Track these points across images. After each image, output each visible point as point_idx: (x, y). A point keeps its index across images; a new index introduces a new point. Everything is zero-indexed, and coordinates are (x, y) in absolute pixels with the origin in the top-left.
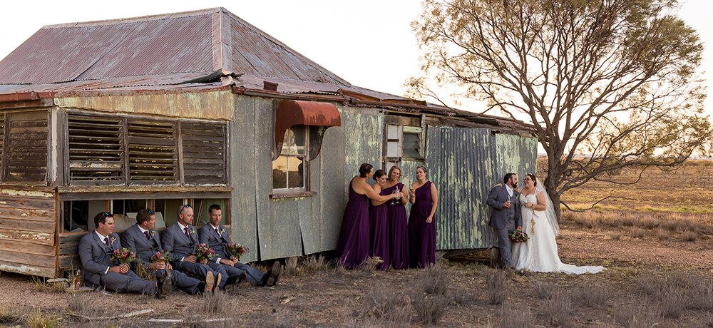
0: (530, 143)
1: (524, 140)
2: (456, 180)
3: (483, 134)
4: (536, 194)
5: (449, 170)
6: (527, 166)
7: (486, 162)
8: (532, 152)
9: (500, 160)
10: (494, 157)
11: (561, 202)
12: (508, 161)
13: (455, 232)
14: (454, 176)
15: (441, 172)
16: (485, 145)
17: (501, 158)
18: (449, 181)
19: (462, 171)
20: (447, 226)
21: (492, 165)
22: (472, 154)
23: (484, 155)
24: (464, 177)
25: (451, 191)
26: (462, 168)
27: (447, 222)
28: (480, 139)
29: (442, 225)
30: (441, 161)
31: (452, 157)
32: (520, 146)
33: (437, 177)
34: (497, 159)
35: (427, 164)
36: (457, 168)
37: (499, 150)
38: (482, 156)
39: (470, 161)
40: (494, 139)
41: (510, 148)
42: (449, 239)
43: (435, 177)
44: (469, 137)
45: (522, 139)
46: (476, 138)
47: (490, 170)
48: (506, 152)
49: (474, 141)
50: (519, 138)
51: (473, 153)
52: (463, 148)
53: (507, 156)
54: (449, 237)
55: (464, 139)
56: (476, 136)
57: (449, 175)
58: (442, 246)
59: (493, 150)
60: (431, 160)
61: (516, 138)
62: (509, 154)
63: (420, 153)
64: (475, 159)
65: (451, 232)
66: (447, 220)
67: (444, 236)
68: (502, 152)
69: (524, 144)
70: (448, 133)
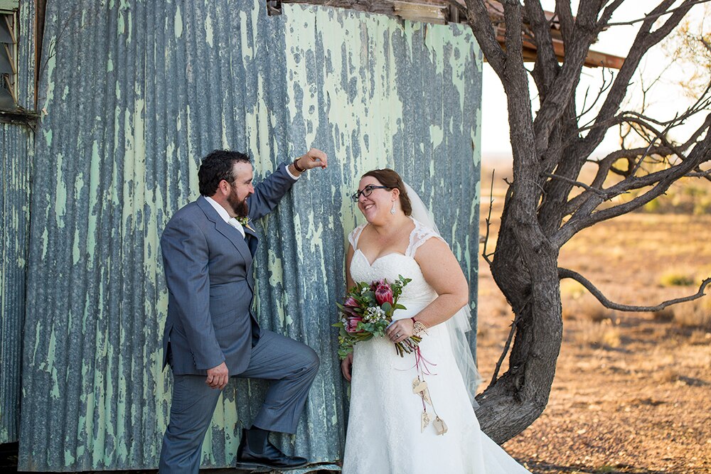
0: (447, 48)
1: (420, 37)
2: (150, 193)
3: (238, 7)
4: (411, 250)
5: (128, 154)
6: (436, 135)
7: (250, 119)
8: (460, 85)
9: (302, 107)
10: (277, 101)
11: (566, 274)
12: (342, 114)
13: (142, 403)
14: (146, 180)
15: (102, 163)
16: (247, 52)
17: (309, 101)
18: (127, 198)
19: (170, 161)
20: (116, 379)
21: (272, 131)
22: (201, 90)
23: (244, 90)
24: (175, 183)
25: (132, 238)
26: (171, 149)
27: (116, 360)
28: (228, 31)
29: (98, 374)
30: (104, 122)
31: (139, 104)
32: (402, 57)
33: (88, 184)
34: (291, 107)
35: (48, 136)
36: (154, 147)
37: (297, 72)
38: (237, 93)
39: (197, 118)
40: (279, 27)
41: (356, 62)
42: (122, 429)
43: (80, 184)
44: (193, 28)
45: (409, 32)
46: (215, 25)
47: (266, 149)
48: (331, 82)
49: (210, 39)
50: (394, 24)
51: (208, 85)
52: (175, 67)
53: (339, 100)
54: (121, 422)
55: (178, 32)
56: (214, 17)
57: (128, 178)
58: (97, 457)
59: (275, 71)
60: (64, 120)
61: (380, 24)
62: (350, 88)
63: (16, 92)
64: (214, 107)
65: (129, 403)
66: (117, 352)
67: (105, 414)
68: (315, 76)
69: (422, 51)
70: (126, 12)
